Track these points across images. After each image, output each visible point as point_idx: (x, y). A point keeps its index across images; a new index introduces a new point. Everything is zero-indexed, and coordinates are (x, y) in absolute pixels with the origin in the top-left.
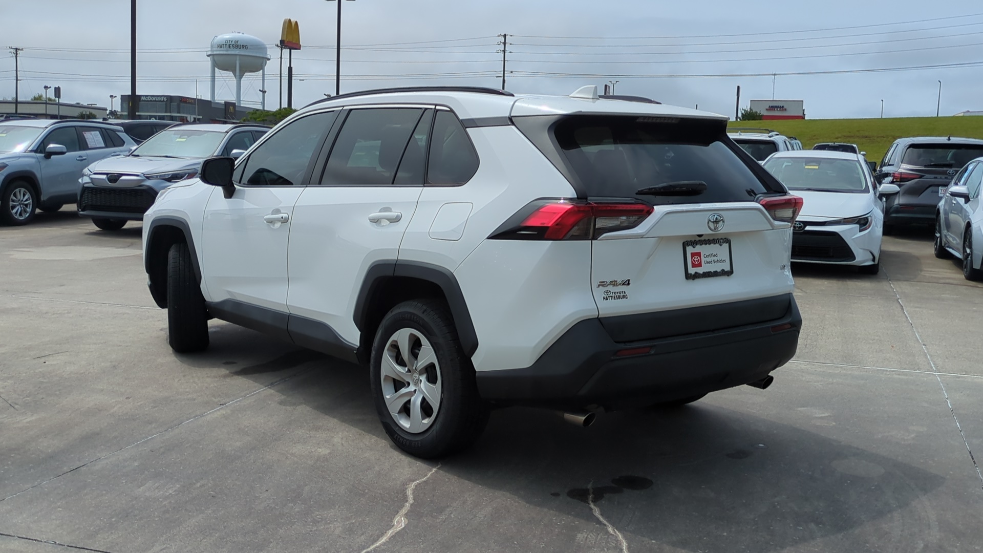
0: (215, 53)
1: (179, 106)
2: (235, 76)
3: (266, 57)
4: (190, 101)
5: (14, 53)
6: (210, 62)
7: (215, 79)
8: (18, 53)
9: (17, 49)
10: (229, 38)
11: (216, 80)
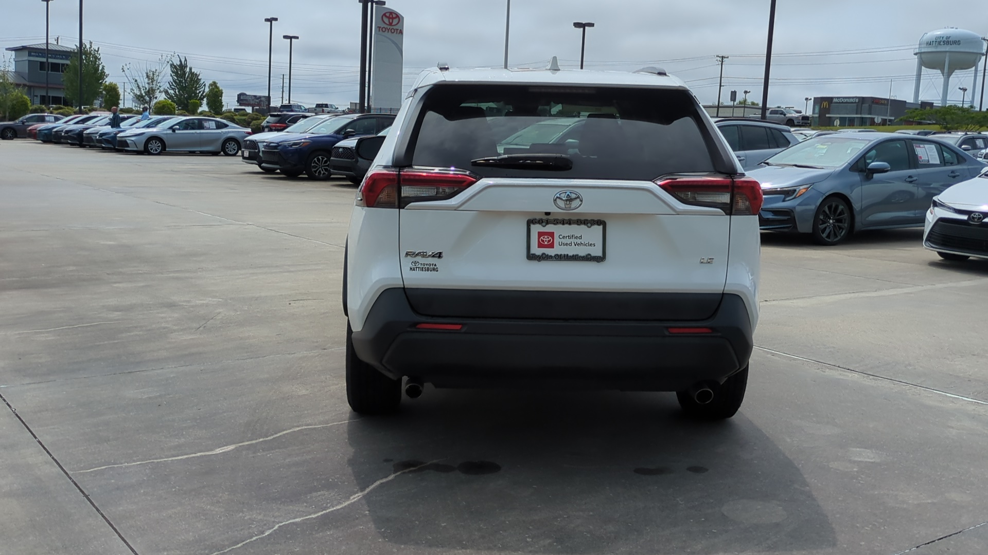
0: (923, 51)
1: (870, 107)
2: (943, 73)
3: (981, 52)
4: (883, 102)
5: (720, 61)
6: (917, 60)
7: (920, 77)
8: (724, 60)
9: (723, 57)
10: (939, 35)
11: (922, 78)
